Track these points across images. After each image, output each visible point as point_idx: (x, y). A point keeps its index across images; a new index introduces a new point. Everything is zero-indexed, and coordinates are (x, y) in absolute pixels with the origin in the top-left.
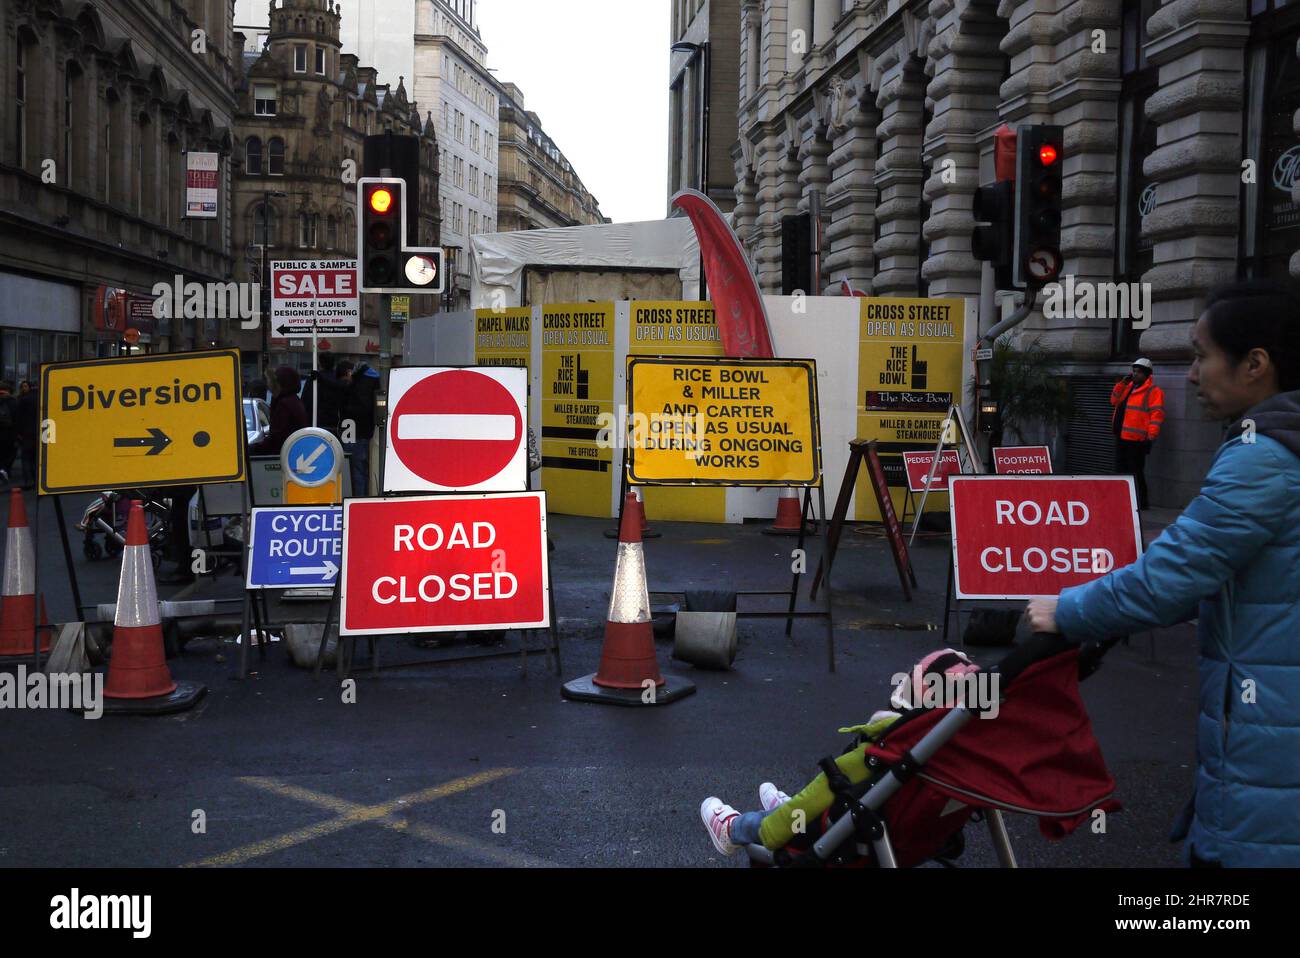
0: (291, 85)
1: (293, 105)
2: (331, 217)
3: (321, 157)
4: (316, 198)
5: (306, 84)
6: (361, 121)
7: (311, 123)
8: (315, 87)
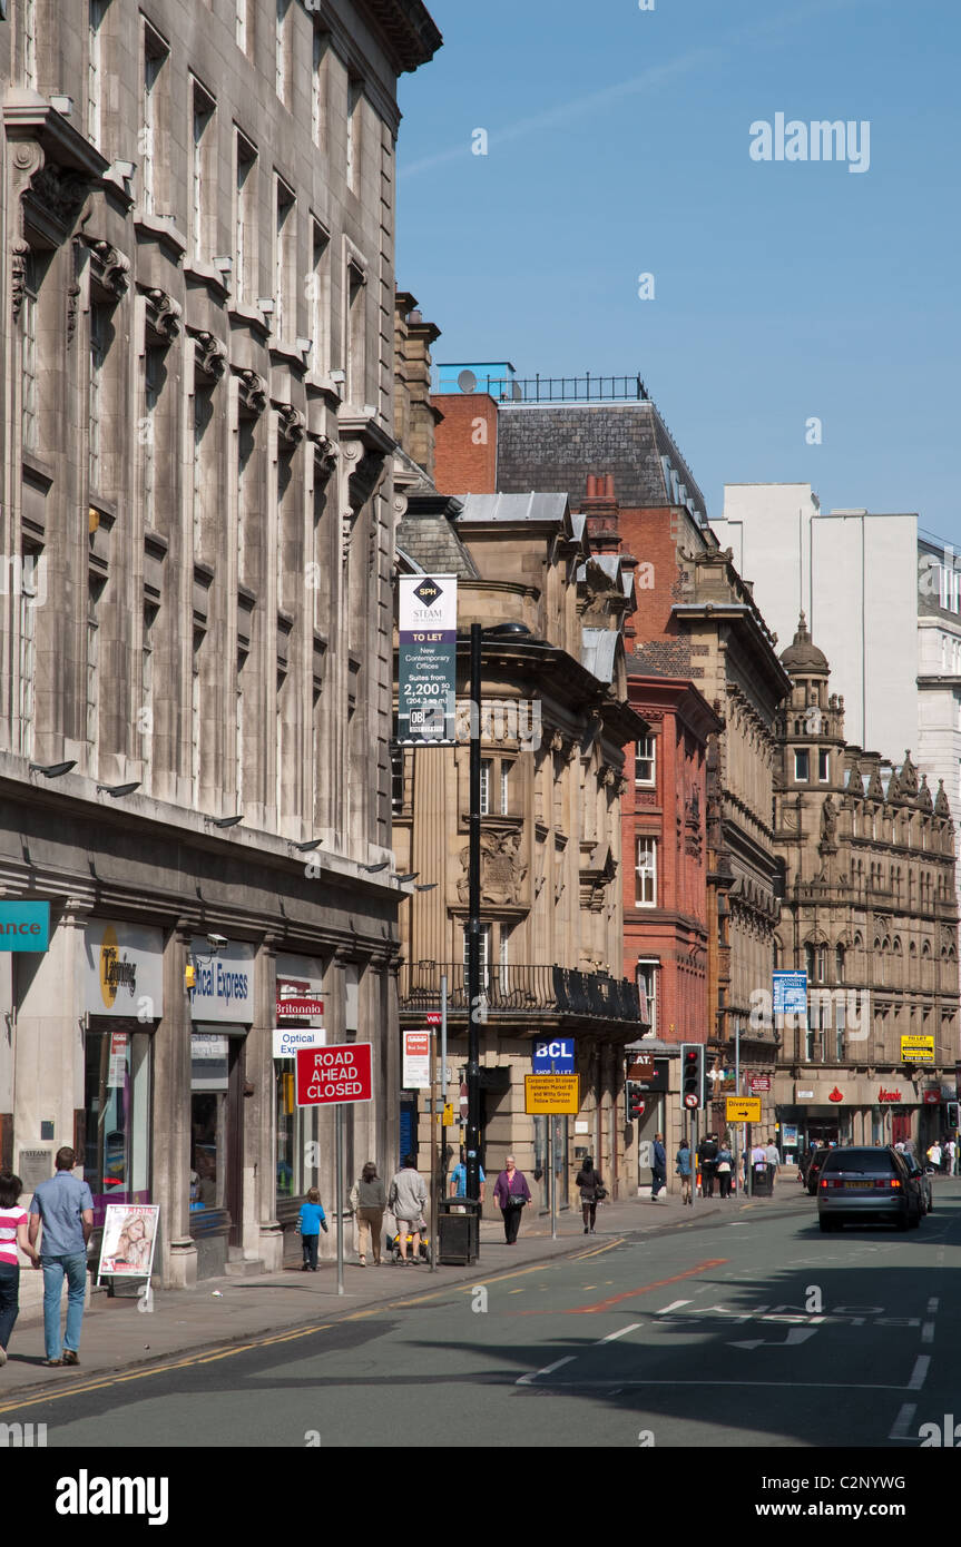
0: (792, 796)
1: (795, 820)
2: (840, 945)
3: (827, 878)
4: (824, 925)
5: (808, 796)
6: (867, 825)
7: (815, 839)
8: (820, 797)
